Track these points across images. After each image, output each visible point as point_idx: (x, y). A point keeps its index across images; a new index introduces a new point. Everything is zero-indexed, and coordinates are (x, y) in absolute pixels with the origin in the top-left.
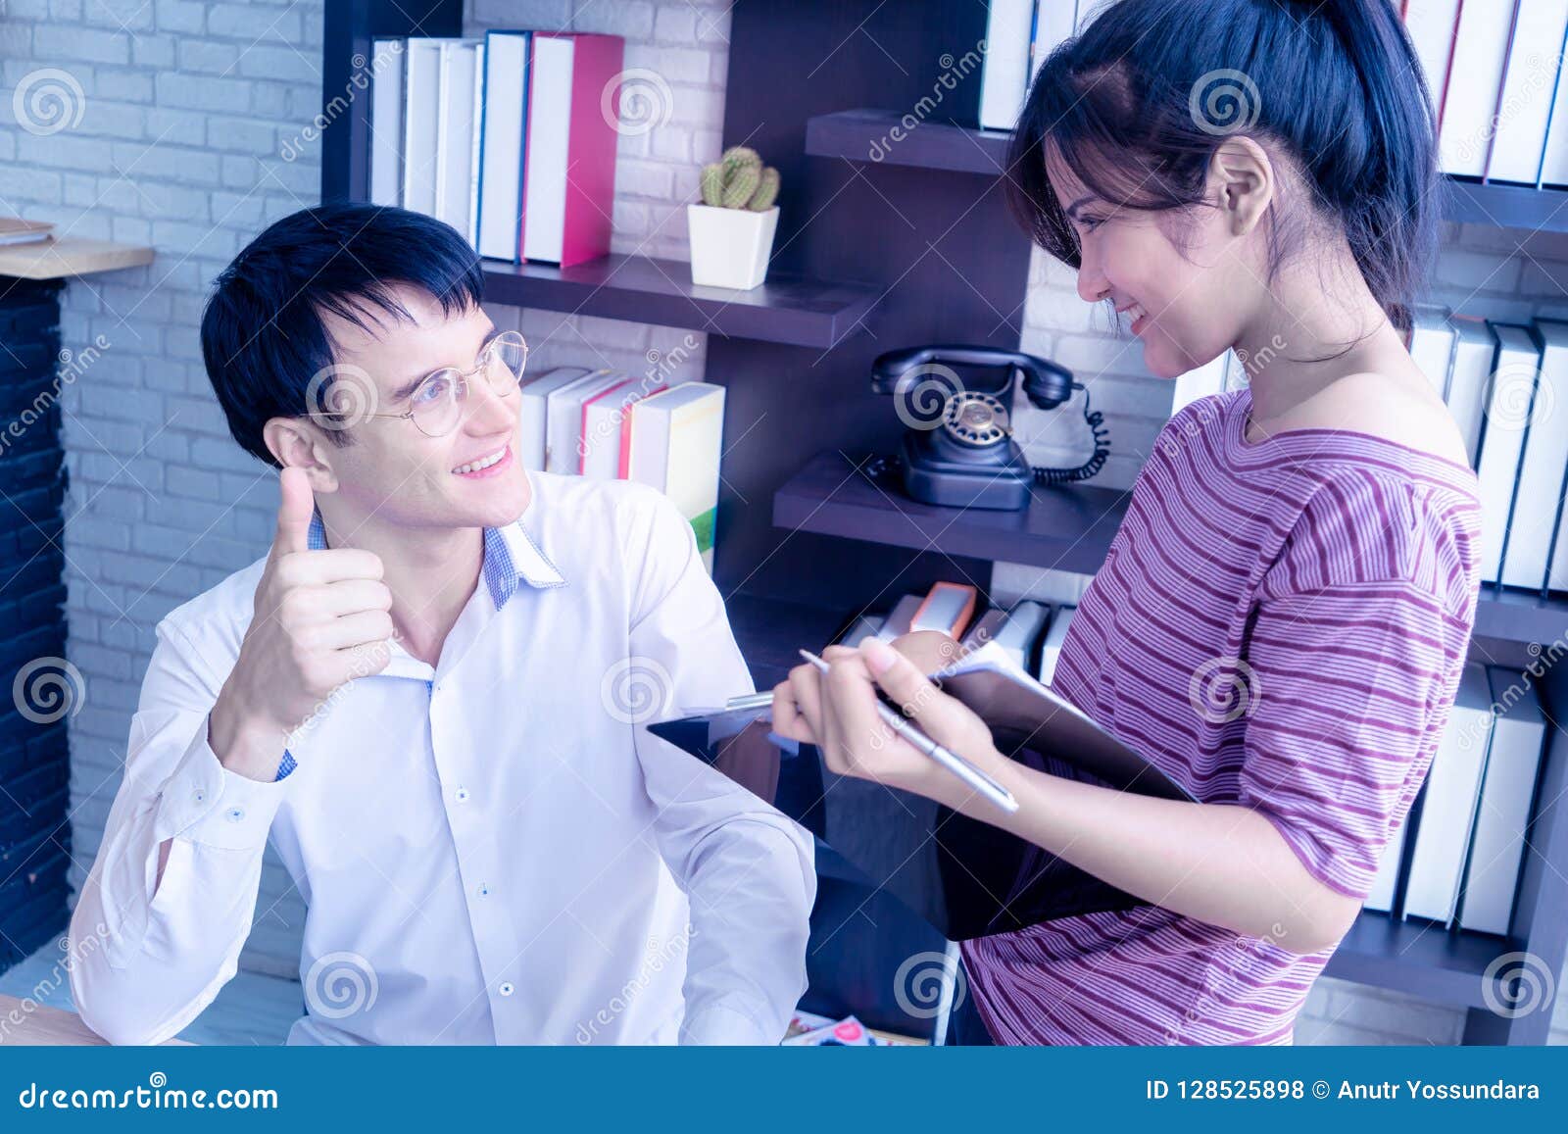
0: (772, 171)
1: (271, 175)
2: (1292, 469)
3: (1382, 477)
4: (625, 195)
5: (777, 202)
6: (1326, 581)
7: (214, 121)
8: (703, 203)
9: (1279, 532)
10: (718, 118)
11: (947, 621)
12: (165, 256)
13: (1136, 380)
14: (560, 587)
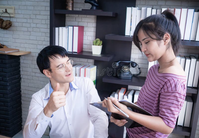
0: (101, 41)
1: (44, 43)
2: (164, 78)
3: (175, 79)
4: (85, 44)
5: (102, 45)
6: (168, 91)
7: (37, 37)
8: (93, 45)
9: (162, 85)
10: (95, 35)
11: (123, 92)
12: (32, 52)
13: (144, 64)
14: (78, 89)
